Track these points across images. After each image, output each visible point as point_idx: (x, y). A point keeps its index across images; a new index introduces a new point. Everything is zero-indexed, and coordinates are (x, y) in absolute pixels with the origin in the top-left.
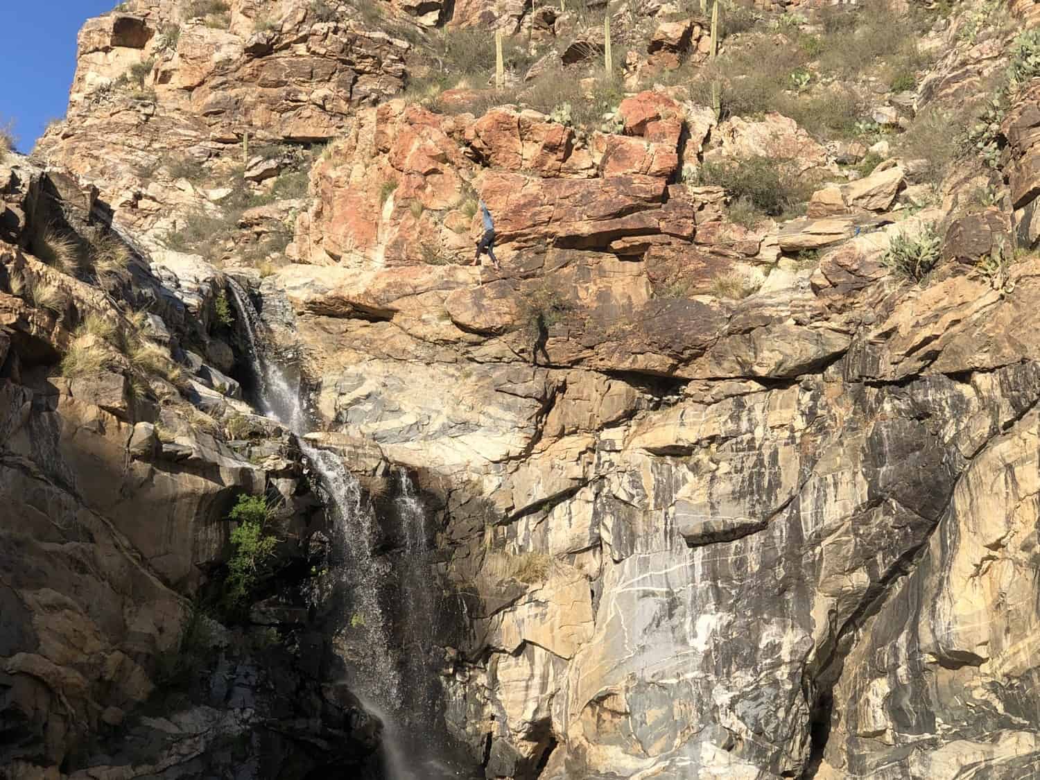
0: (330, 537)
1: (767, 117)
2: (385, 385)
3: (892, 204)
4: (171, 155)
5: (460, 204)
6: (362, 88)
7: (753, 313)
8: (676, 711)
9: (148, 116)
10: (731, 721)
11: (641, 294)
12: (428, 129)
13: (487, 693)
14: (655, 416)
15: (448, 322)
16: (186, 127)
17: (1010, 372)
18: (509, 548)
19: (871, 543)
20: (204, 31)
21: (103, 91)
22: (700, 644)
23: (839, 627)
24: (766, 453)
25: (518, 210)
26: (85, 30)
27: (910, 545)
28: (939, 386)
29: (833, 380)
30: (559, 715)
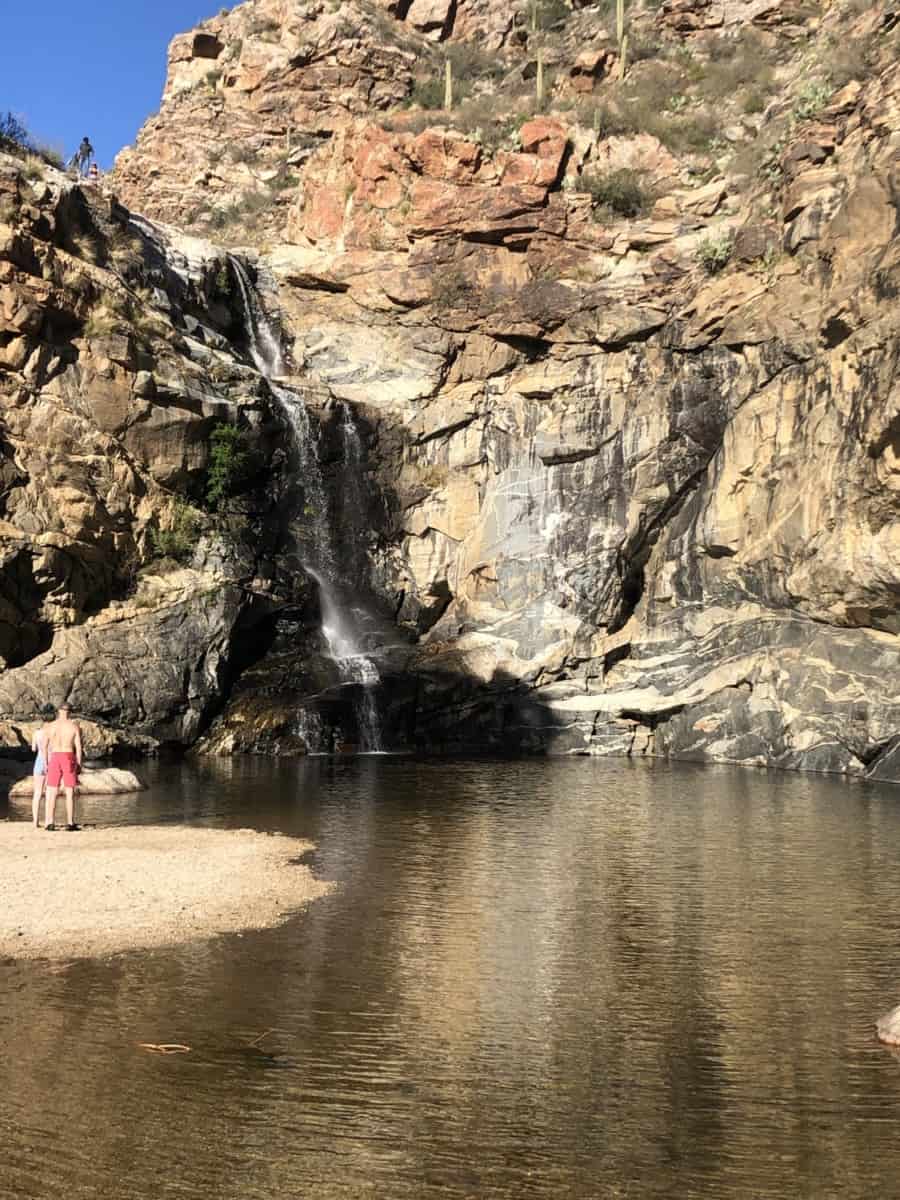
0: (288, 453)
1: (637, 137)
2: (338, 341)
3: (715, 210)
4: (234, 143)
5: (399, 204)
6: (378, 92)
7: (599, 294)
8: (528, 580)
9: (218, 113)
10: (565, 588)
11: (523, 278)
12: (381, 144)
13: (402, 563)
14: (529, 369)
15: (384, 296)
16: (246, 122)
17: (766, 347)
18: (420, 462)
19: (671, 467)
20: (261, 46)
21: (185, 93)
22: (548, 534)
23: (648, 525)
24: (602, 399)
25: (437, 212)
26: (173, 44)
27: (697, 469)
28: (721, 354)
29: (653, 347)
30: (452, 580)
